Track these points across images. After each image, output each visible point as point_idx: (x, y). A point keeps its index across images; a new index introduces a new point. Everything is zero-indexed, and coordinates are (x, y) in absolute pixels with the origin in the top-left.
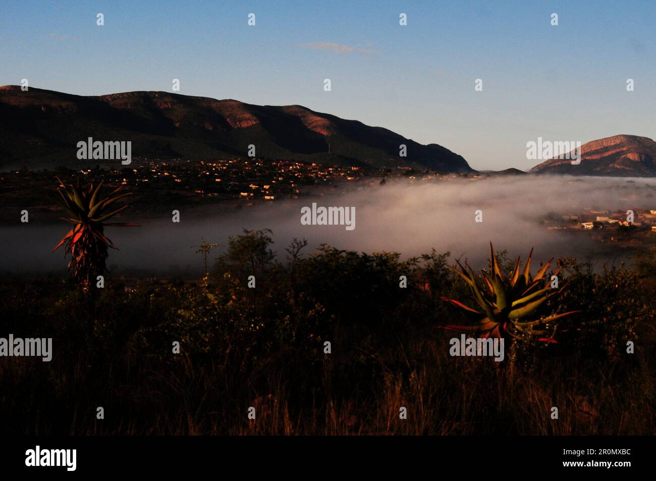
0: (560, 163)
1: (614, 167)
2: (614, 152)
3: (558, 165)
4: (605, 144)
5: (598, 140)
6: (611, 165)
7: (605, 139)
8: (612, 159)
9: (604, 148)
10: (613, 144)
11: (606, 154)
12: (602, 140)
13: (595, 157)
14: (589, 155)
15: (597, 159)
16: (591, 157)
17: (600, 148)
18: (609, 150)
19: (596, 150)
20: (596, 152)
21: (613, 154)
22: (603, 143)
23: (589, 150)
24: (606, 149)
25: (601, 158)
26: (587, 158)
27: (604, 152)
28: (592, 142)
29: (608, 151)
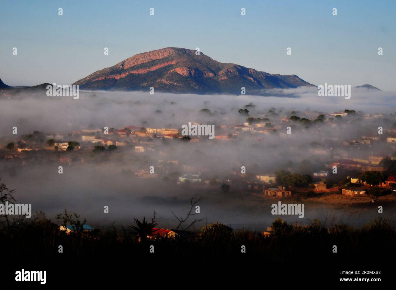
0: (104, 78)
1: (161, 83)
2: (162, 66)
3: (102, 80)
4: (153, 58)
5: (145, 53)
6: (159, 80)
7: (153, 51)
8: (160, 73)
9: (151, 62)
10: (161, 57)
11: (154, 69)
12: (149, 53)
13: (142, 71)
14: (135, 69)
15: (144, 74)
16: (137, 71)
17: (147, 61)
18: (157, 64)
19: (143, 64)
20: (143, 66)
21: (161, 68)
22: (150, 56)
23: (135, 64)
24: (153, 63)
25: (148, 73)
26: (134, 72)
27: (151, 66)
28: (138, 55)
29: (155, 65)
